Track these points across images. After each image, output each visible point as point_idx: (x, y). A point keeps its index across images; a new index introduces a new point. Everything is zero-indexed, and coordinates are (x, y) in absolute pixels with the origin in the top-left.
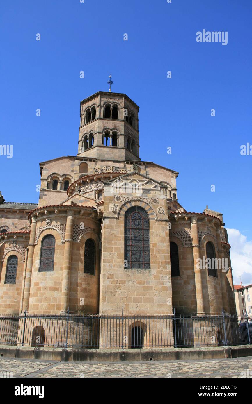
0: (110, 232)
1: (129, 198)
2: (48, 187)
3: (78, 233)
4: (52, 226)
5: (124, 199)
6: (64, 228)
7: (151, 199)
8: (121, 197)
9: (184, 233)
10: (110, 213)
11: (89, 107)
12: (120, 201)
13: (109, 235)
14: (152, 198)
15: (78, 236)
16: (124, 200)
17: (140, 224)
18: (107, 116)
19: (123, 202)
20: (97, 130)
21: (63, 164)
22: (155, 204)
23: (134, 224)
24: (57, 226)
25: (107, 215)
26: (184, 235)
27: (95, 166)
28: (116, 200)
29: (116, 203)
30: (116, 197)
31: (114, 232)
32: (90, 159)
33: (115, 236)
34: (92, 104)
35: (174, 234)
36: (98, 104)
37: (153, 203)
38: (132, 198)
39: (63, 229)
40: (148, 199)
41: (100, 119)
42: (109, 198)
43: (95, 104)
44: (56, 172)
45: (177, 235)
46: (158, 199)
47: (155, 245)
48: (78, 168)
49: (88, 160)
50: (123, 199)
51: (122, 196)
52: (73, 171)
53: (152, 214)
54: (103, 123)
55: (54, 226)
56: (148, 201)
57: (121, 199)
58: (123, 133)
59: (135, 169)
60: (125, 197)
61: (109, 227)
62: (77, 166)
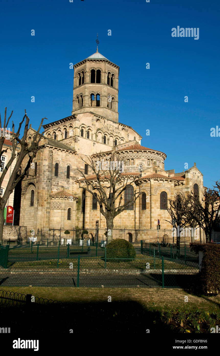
2: (80, 134)
11: (94, 68)
18: (108, 83)
20: (103, 93)
21: (88, 118)
24: (167, 188)
34: (98, 67)
39: (170, 190)
44: (84, 123)
46: (201, 181)
48: (95, 123)
49: (101, 118)
50: (193, 180)
52: (93, 125)
54: (107, 89)
56: (198, 182)
58: (117, 100)
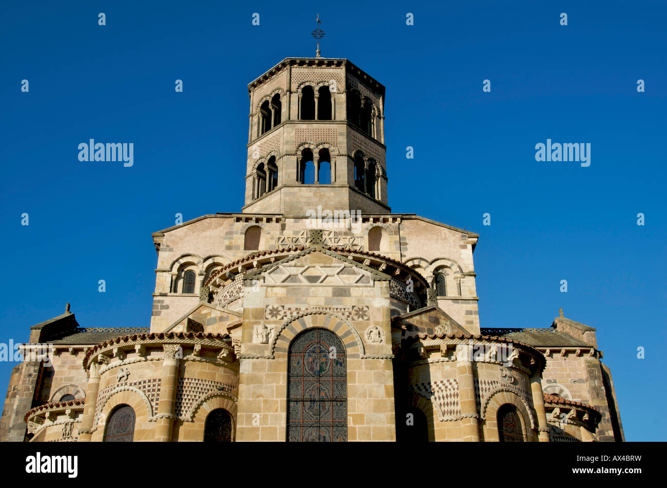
0: (254, 393)
1: (300, 309)
2: (174, 288)
3: (189, 397)
4: (131, 385)
5: (288, 313)
6: (156, 388)
7: (351, 310)
8: (280, 308)
9: (441, 385)
10: (255, 347)
11: (266, 96)
12: (279, 317)
13: (251, 399)
14: (353, 307)
15: (189, 405)
16: (289, 316)
17: (324, 370)
18: (306, 114)
19: (285, 319)
20: (284, 148)
21: (208, 233)
22: (361, 319)
23: (312, 369)
24: (140, 383)
25: (248, 352)
26: (442, 391)
27: (282, 233)
28: (269, 317)
29: (269, 323)
30: (270, 310)
31: (263, 392)
32: (269, 216)
33: (266, 401)
34: (274, 88)
35: (419, 388)
36: (285, 88)
37: (356, 318)
38: (307, 309)
39: (154, 390)
40: (345, 309)
41: (289, 121)
42: (252, 314)
43: (279, 89)
44: (191, 252)
45: (424, 390)
46: (368, 307)
47: (359, 418)
48: (240, 240)
49: (265, 219)
50: (285, 313)
51: (283, 307)
52: (229, 248)
53: (354, 344)
54: (298, 131)
55: (135, 384)
56: (343, 314)
57: (282, 313)
58: (344, 151)
59: (314, 241)
60: (290, 309)
61: (253, 380)
62: (239, 236)
